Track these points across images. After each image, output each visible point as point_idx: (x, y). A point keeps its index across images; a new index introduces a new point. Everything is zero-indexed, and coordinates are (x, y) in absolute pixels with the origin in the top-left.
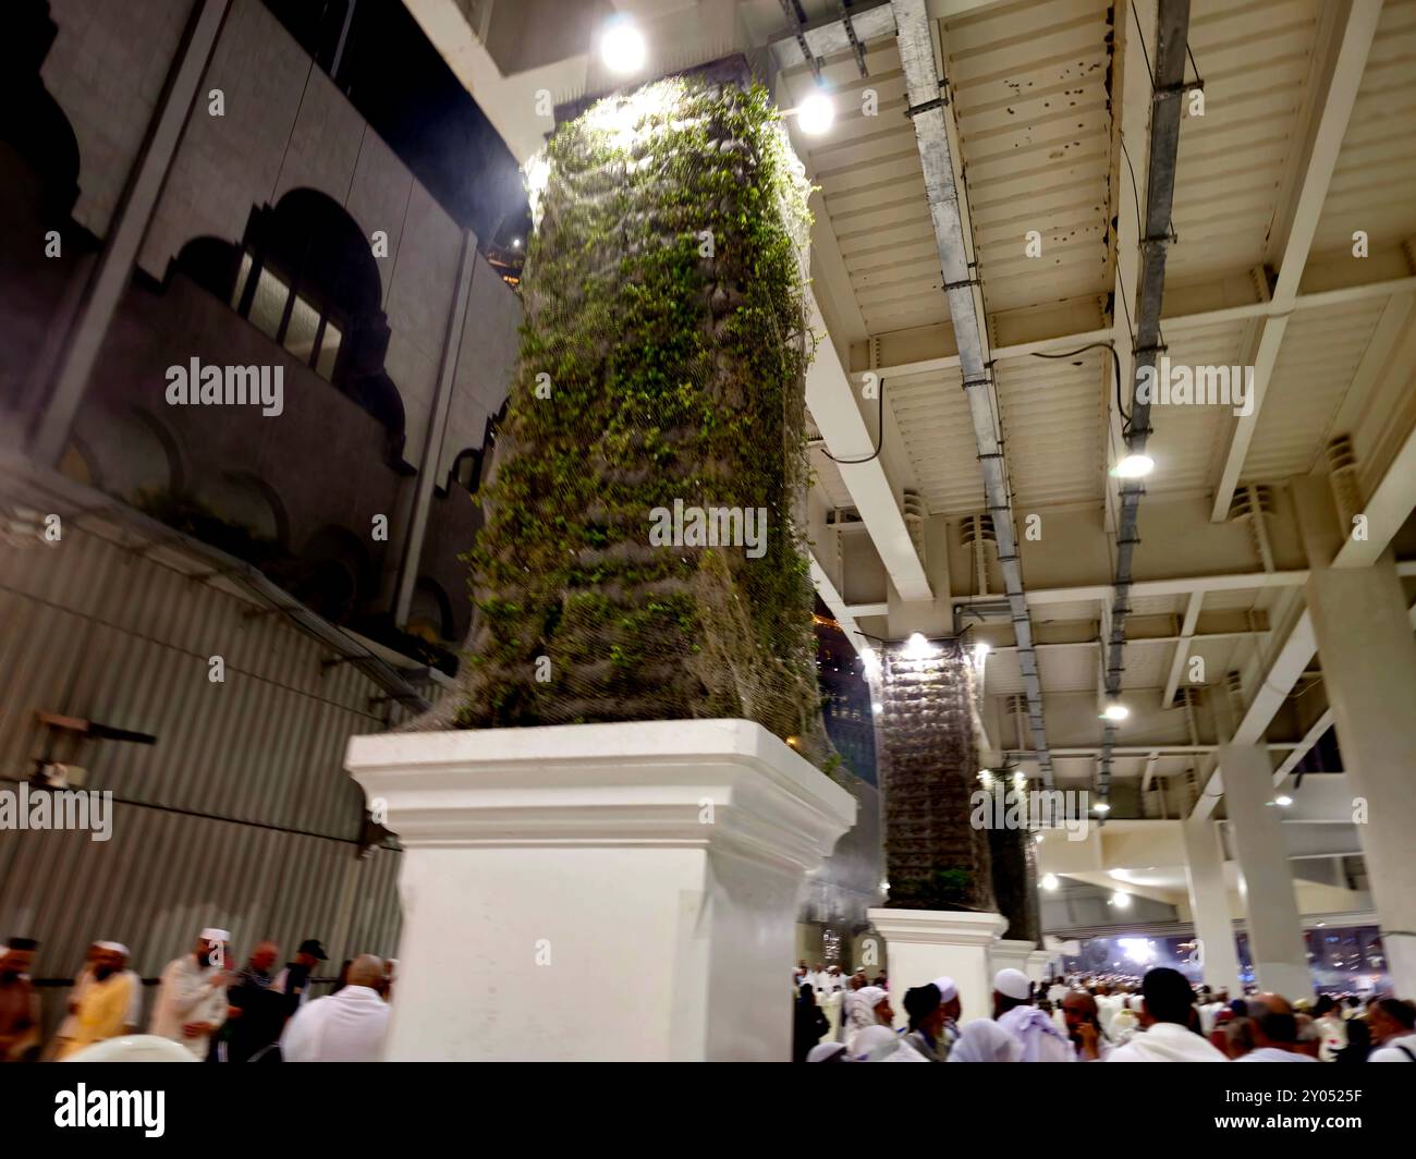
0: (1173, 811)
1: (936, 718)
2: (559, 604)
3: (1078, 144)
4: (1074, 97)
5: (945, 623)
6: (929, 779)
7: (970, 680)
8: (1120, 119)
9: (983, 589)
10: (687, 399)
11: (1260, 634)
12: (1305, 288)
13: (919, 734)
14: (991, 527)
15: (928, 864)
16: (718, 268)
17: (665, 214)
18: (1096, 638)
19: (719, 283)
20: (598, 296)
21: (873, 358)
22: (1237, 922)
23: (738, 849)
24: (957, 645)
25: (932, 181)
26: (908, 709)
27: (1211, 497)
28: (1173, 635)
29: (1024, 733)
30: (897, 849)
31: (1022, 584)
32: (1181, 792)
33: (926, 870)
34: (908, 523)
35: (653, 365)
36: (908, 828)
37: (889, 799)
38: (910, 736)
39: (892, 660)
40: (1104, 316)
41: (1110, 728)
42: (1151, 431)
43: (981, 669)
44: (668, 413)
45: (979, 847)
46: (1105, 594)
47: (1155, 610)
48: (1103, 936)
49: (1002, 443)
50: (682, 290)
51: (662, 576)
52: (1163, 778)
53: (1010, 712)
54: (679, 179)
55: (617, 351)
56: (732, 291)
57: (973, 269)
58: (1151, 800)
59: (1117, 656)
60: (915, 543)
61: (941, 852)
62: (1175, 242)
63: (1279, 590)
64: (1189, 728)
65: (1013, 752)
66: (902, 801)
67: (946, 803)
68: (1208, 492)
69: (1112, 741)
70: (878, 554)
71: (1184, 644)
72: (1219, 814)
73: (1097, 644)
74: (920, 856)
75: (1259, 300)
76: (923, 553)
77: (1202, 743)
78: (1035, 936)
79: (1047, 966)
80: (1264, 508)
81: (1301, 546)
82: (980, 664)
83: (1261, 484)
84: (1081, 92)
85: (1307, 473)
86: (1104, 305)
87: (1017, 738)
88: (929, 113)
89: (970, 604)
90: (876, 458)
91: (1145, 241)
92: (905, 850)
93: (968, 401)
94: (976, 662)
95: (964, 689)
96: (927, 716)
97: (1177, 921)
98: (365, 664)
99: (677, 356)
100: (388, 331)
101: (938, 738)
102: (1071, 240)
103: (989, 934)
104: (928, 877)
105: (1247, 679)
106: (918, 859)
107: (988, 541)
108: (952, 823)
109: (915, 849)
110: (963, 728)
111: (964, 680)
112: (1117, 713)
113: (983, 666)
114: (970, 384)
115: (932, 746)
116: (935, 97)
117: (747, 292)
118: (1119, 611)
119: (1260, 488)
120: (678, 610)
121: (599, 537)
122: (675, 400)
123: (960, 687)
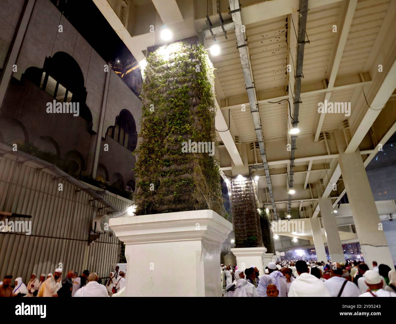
0: (307, 216)
1: (246, 197)
2: (159, 181)
3: (279, 50)
4: (277, 39)
5: (247, 171)
6: (245, 213)
7: (254, 186)
8: (289, 45)
9: (257, 162)
10: (188, 128)
11: (327, 170)
12: (335, 85)
13: (242, 201)
14: (258, 145)
15: (246, 235)
16: (193, 94)
17: (179, 79)
18: (286, 172)
19: (194, 98)
20: (163, 101)
21: (227, 103)
22: (325, 244)
23: (208, 240)
24: (250, 177)
25: (243, 63)
26: (238, 195)
27: (314, 136)
28: (306, 171)
29: (268, 198)
30: (237, 232)
31: (267, 160)
32: (309, 211)
33: (245, 237)
34: (236, 145)
35: (179, 119)
36: (240, 226)
37: (235, 219)
38: (239, 202)
39: (233, 182)
40: (286, 92)
41: (290, 196)
42: (299, 122)
43: (257, 183)
44: (183, 132)
45: (258, 230)
46: (288, 162)
47: (301, 165)
48: (291, 250)
49: (261, 125)
50: (185, 99)
51: (184, 173)
52: (305, 207)
53: (264, 193)
54: (182, 69)
55: (169, 115)
56: (197, 99)
57: (253, 84)
58: (302, 213)
59: (292, 177)
60: (238, 150)
61: (249, 232)
62: (303, 77)
63: (332, 159)
64: (311, 194)
65: (265, 203)
66: (238, 219)
67: (250, 219)
68: (313, 134)
69: (291, 199)
70: (229, 153)
71: (308, 173)
72: (319, 216)
73: (286, 174)
74: (244, 233)
75: (324, 88)
76: (241, 153)
77: (314, 198)
78: (274, 252)
79: (276, 259)
80: (327, 138)
81: (337, 147)
82: (256, 181)
83: (326, 132)
84: (280, 38)
85: (337, 129)
86: (286, 90)
87: (266, 200)
88: (243, 48)
89: (253, 166)
90: (229, 130)
91: (296, 77)
92: (240, 232)
93: (252, 116)
94: (255, 181)
95: (253, 189)
96: (243, 196)
97: (310, 244)
98: (88, 191)
99: (185, 117)
100: (86, 93)
101: (247, 202)
102: (277, 73)
103: (262, 253)
104: (246, 239)
105: (325, 181)
106: (243, 234)
107: (257, 149)
108: (251, 224)
109: (242, 232)
110: (253, 199)
111: (252, 186)
112: (292, 192)
113: (257, 182)
114: (253, 112)
115: (245, 204)
116: (244, 44)
117: (201, 100)
118: (292, 166)
119: (326, 133)
120: (190, 182)
121: (168, 164)
122: (185, 128)
123: (252, 188)
